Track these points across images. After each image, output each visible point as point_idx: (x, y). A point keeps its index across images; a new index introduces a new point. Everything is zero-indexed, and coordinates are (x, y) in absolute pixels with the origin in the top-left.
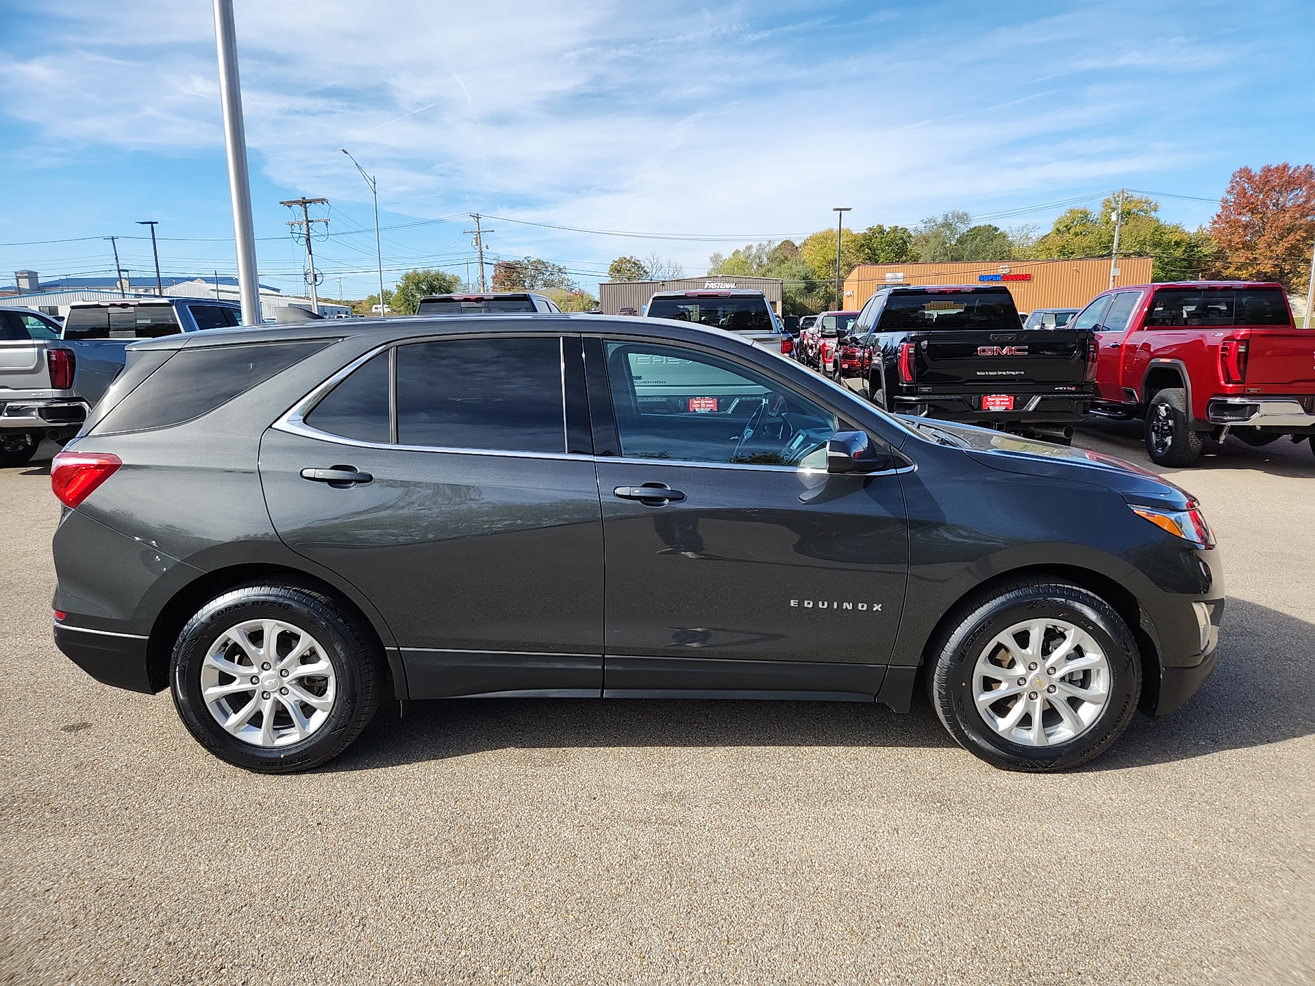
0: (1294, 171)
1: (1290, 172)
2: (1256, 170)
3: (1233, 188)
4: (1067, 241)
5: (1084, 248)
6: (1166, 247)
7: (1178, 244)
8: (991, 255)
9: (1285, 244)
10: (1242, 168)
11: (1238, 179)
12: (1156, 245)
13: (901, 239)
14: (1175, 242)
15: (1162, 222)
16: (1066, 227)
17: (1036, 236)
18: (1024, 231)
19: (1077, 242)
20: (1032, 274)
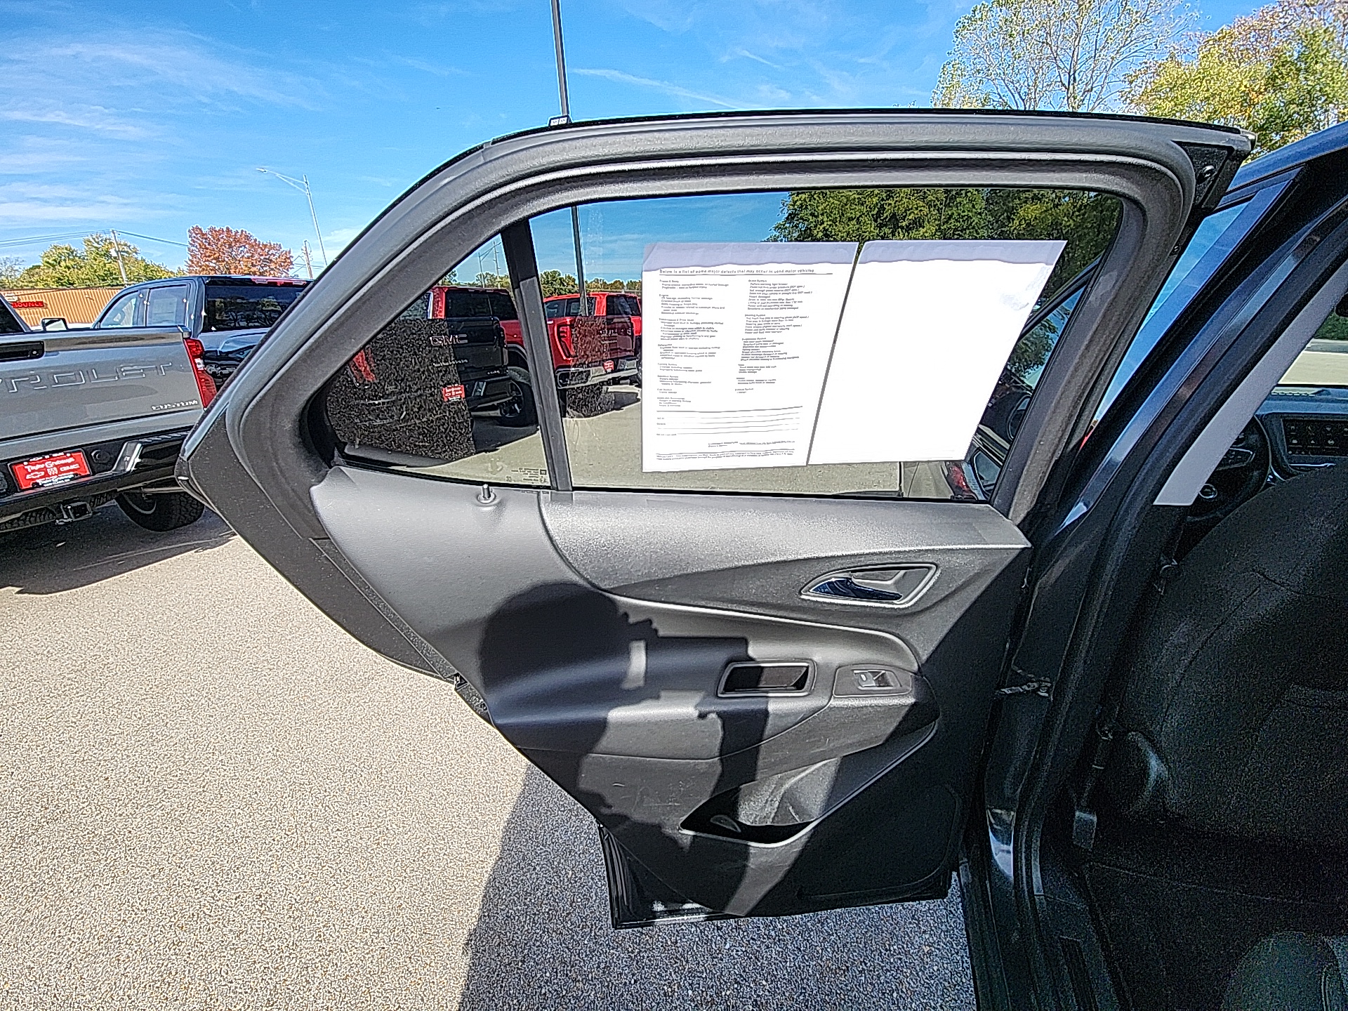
0: (235, 234)
1: (233, 234)
2: (205, 230)
3: (193, 241)
4: (61, 273)
5: (82, 280)
10: (194, 227)
11: (194, 235)
15: (149, 262)
16: (55, 260)
17: (22, 268)
18: (9, 264)
19: (73, 275)
20: (44, 301)
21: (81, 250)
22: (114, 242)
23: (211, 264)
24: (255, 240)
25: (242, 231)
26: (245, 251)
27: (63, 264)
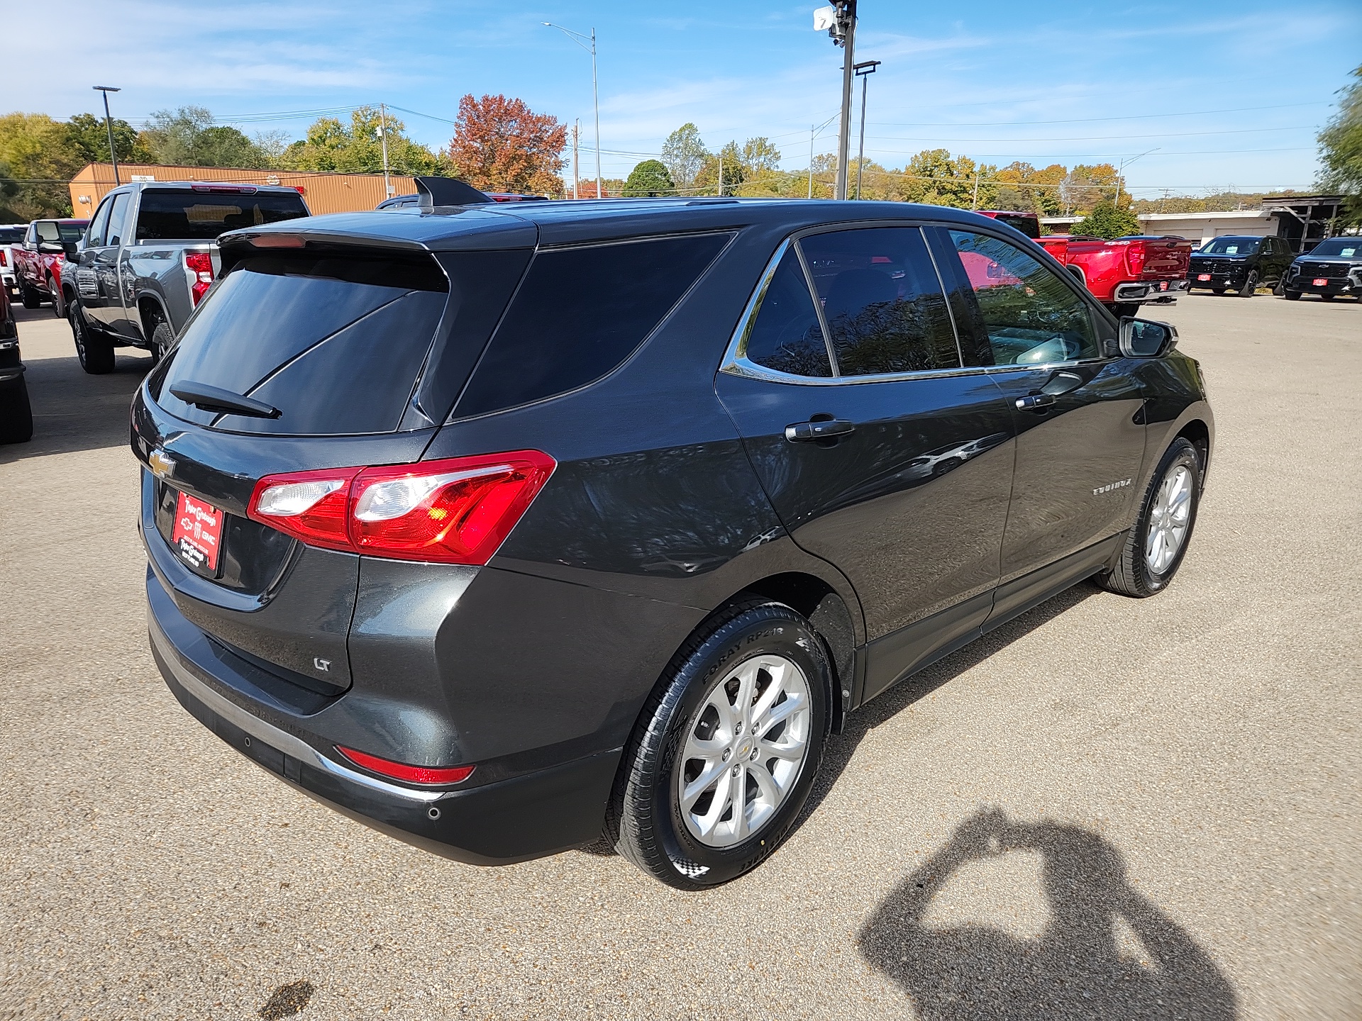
0: (508, 104)
1: (506, 104)
2: (478, 99)
3: (462, 114)
4: (324, 153)
5: (344, 163)
6: (419, 166)
7: (427, 165)
8: (245, 162)
9: (512, 172)
10: (467, 95)
11: (465, 106)
12: (410, 165)
13: (121, 134)
14: (426, 163)
15: (413, 142)
16: (320, 137)
17: (287, 144)
18: (275, 139)
19: (337, 156)
20: (305, 188)
21: (347, 124)
22: (382, 116)
23: (475, 144)
24: (529, 112)
25: (517, 99)
26: (512, 128)
27: (327, 142)
